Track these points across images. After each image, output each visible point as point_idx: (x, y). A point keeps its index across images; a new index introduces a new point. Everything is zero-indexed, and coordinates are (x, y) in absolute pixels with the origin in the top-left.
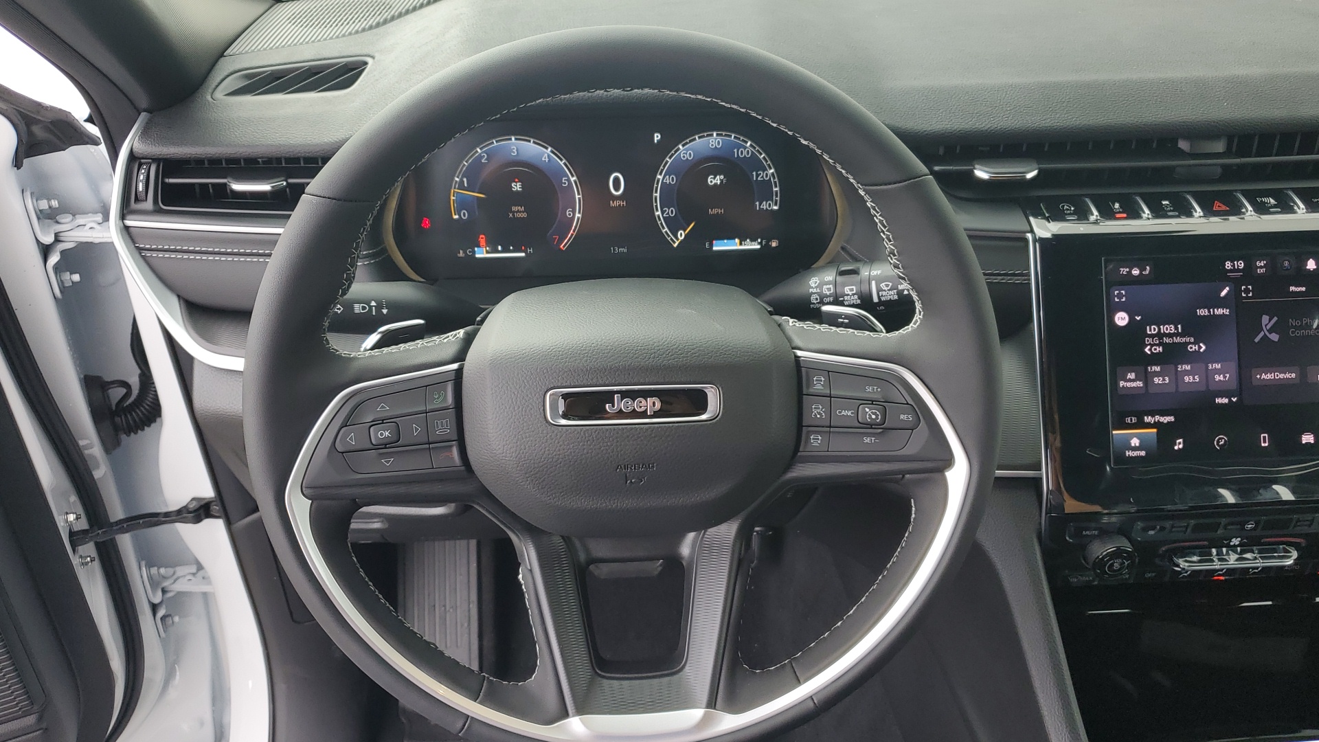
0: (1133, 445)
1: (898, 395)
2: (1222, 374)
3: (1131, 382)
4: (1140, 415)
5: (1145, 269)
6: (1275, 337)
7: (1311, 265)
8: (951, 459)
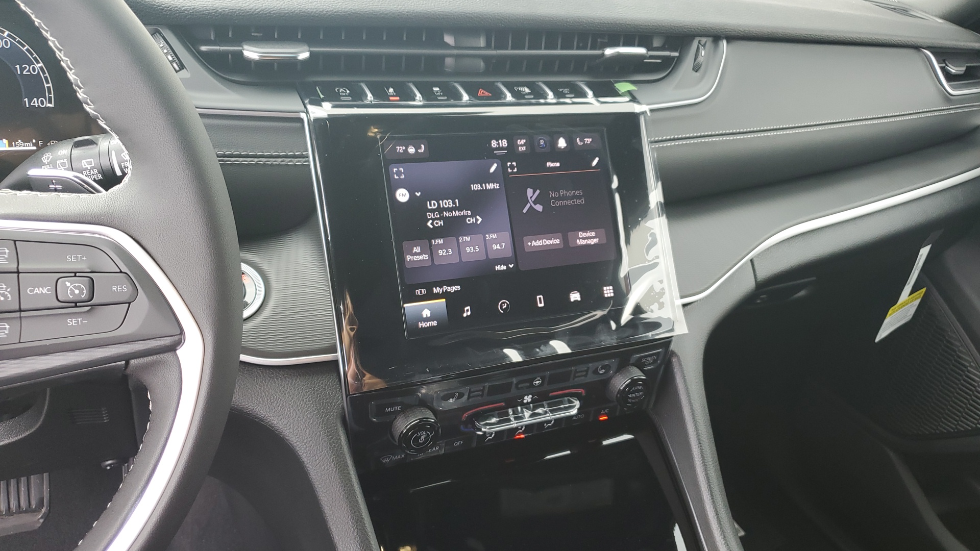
0: (425, 316)
1: (108, 265)
2: (498, 244)
3: (416, 256)
4: (429, 286)
5: (420, 148)
6: (539, 208)
7: (562, 143)
8: (182, 331)
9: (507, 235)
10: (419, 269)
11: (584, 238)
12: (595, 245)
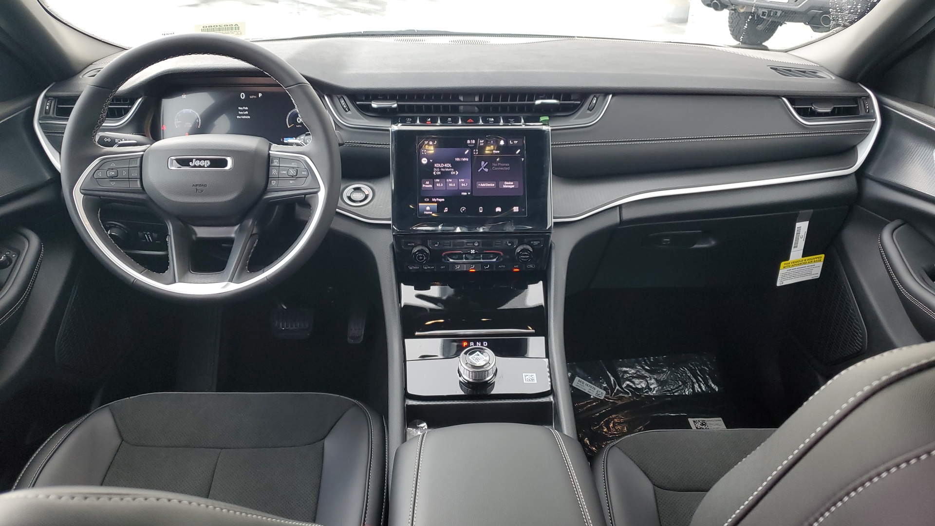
0: (427, 209)
1: (303, 166)
2: (465, 183)
3: (427, 185)
4: (430, 198)
5: (435, 142)
6: (486, 170)
7: (502, 143)
8: (319, 188)
9: (469, 181)
10: (428, 190)
11: (507, 185)
12: (512, 188)
